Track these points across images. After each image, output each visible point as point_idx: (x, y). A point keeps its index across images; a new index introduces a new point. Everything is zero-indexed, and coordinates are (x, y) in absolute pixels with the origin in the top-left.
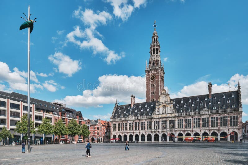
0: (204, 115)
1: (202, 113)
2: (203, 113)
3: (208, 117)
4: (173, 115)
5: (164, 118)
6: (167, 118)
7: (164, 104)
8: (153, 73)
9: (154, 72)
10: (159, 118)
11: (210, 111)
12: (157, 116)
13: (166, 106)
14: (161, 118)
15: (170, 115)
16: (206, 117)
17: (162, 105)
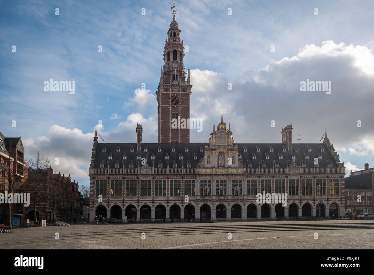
0: (293, 175)
1: (289, 171)
2: (291, 172)
3: (297, 179)
4: (240, 171)
5: (222, 175)
6: (228, 175)
7: (222, 150)
8: (175, 92)
9: (178, 91)
10: (211, 175)
11: (301, 169)
12: (208, 171)
13: (226, 154)
14: (216, 175)
15: (234, 171)
16: (295, 178)
17: (218, 151)
